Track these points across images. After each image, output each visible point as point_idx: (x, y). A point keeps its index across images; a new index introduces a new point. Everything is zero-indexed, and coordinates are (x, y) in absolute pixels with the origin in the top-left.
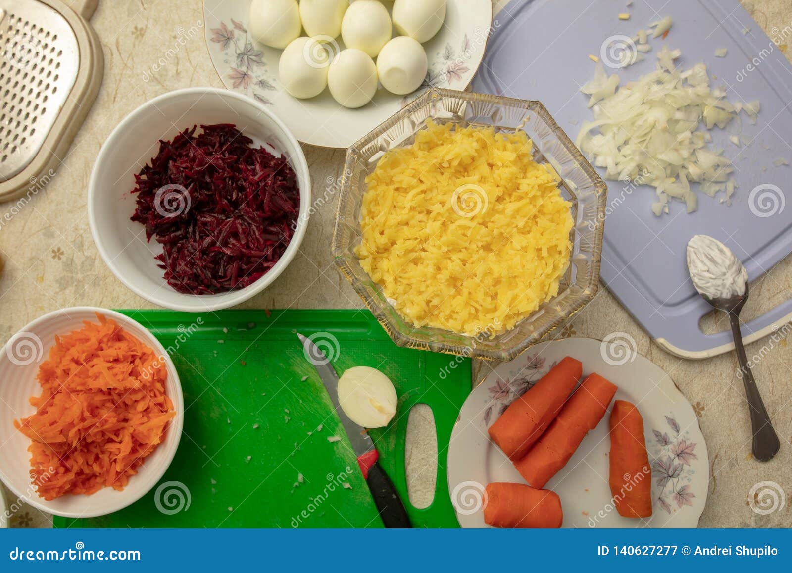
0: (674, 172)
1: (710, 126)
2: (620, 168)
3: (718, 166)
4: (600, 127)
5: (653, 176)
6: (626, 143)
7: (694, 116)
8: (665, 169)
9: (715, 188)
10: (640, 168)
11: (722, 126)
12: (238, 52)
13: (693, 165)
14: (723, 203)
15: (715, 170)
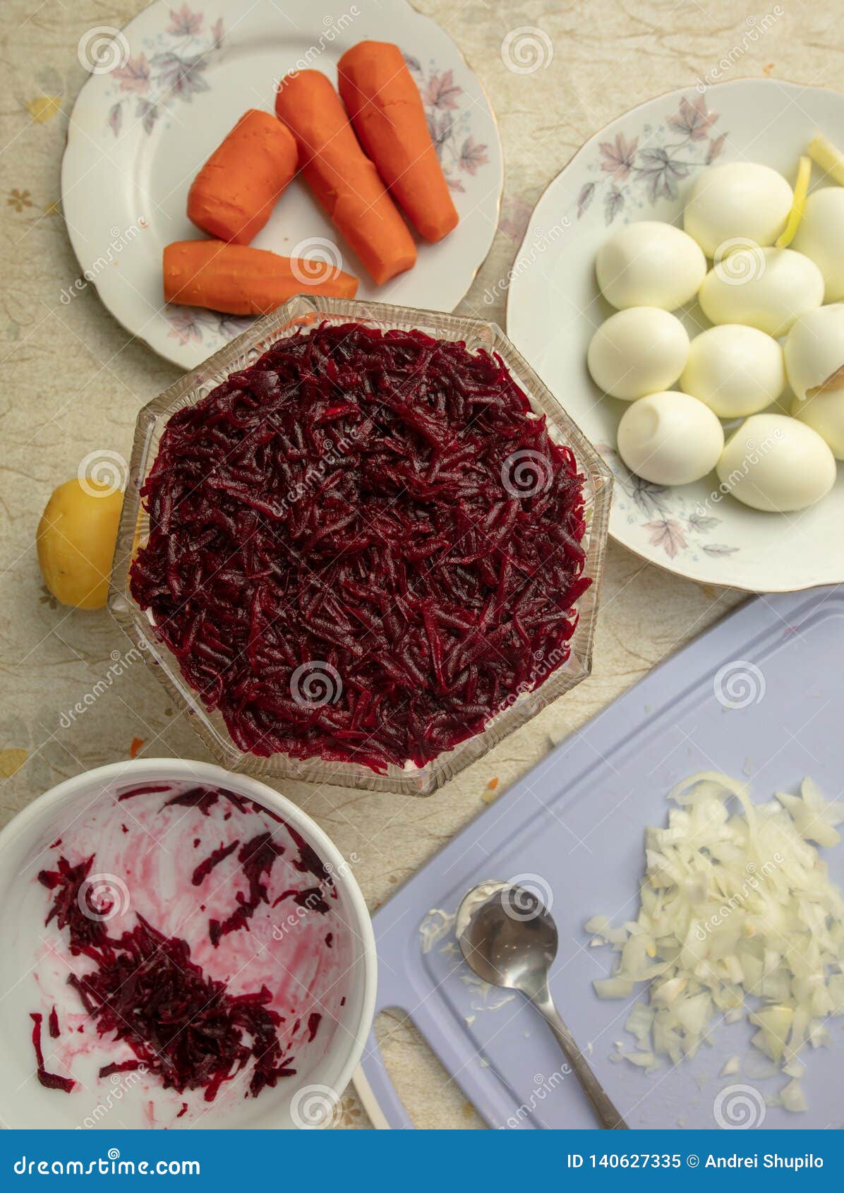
0: (667, 952)
1: (757, 1018)
2: (669, 852)
3: (683, 1035)
4: (742, 816)
5: (657, 914)
6: (716, 862)
7: (771, 988)
8: (672, 936)
9: (641, 1030)
10: (669, 890)
11: (757, 1041)
12: (669, 151)
13: (683, 986)
14: (616, 1046)
15: (674, 1030)
